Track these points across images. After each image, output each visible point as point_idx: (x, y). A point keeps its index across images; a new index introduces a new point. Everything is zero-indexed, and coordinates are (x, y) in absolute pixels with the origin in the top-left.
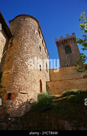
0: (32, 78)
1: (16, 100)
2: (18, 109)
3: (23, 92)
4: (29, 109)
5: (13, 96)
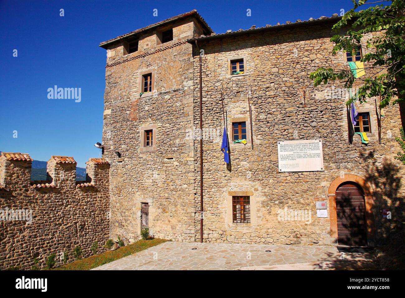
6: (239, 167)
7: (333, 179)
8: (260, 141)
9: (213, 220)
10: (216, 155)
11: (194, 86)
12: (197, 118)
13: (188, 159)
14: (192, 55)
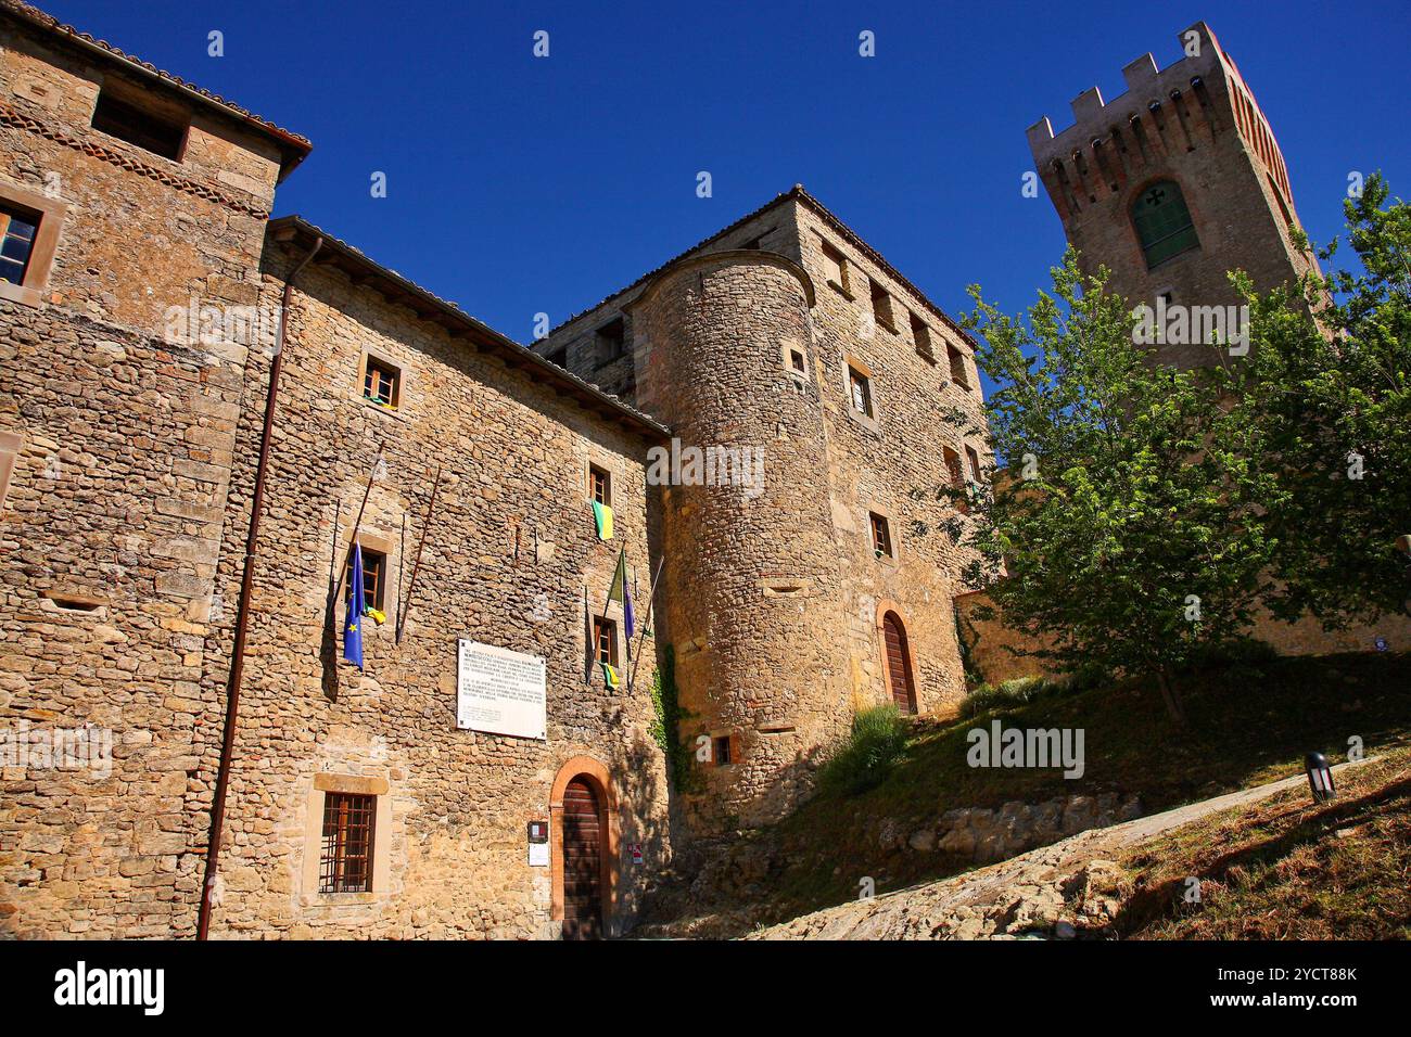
0: (803, 651)
1: (753, 762)
2: (764, 794)
3: (771, 725)
4: (812, 789)
5: (736, 748)
6: (353, 691)
7: (561, 764)
8: (415, 624)
9: (247, 885)
10: (288, 636)
11: (246, 367)
12: (241, 481)
13: (180, 626)
14: (257, 264)
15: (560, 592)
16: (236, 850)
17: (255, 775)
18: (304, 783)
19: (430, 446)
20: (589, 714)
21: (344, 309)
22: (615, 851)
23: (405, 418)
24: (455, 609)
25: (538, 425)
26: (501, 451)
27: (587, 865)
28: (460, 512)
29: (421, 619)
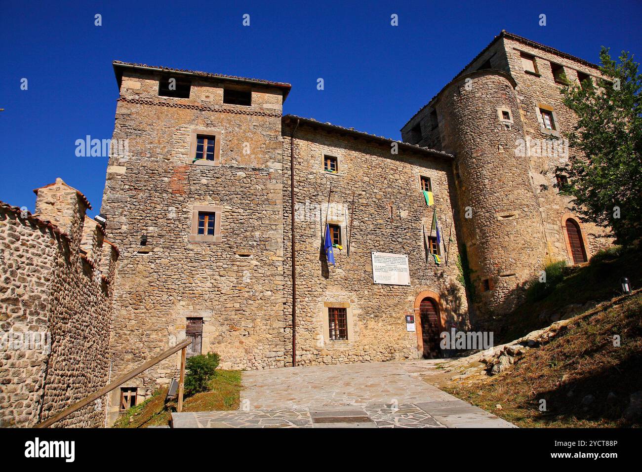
0: (518, 242)
1: (498, 289)
2: (504, 302)
3: (505, 274)
4: (525, 299)
5: (491, 284)
6: (334, 274)
7: (417, 294)
8: (354, 248)
9: (306, 337)
10: (310, 258)
11: (283, 170)
12: (287, 209)
13: (274, 258)
14: (280, 134)
15: (412, 229)
16: (301, 326)
17: (304, 303)
18: (321, 305)
19: (352, 183)
20: (429, 274)
21: (313, 141)
22: (444, 326)
23: (341, 175)
24: (369, 241)
25: (396, 166)
26: (381, 179)
27: (433, 331)
28: (367, 205)
29: (356, 246)
